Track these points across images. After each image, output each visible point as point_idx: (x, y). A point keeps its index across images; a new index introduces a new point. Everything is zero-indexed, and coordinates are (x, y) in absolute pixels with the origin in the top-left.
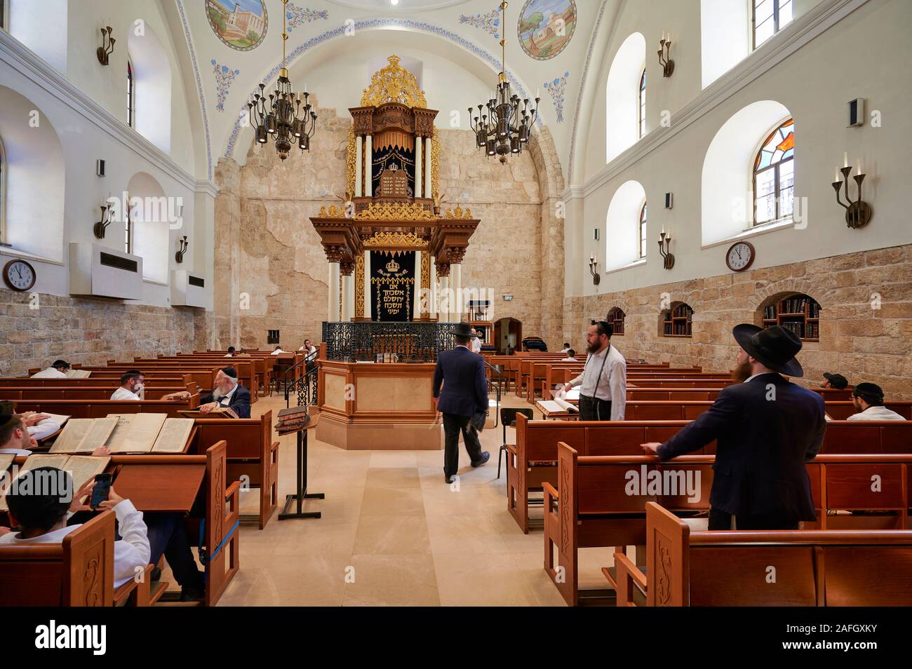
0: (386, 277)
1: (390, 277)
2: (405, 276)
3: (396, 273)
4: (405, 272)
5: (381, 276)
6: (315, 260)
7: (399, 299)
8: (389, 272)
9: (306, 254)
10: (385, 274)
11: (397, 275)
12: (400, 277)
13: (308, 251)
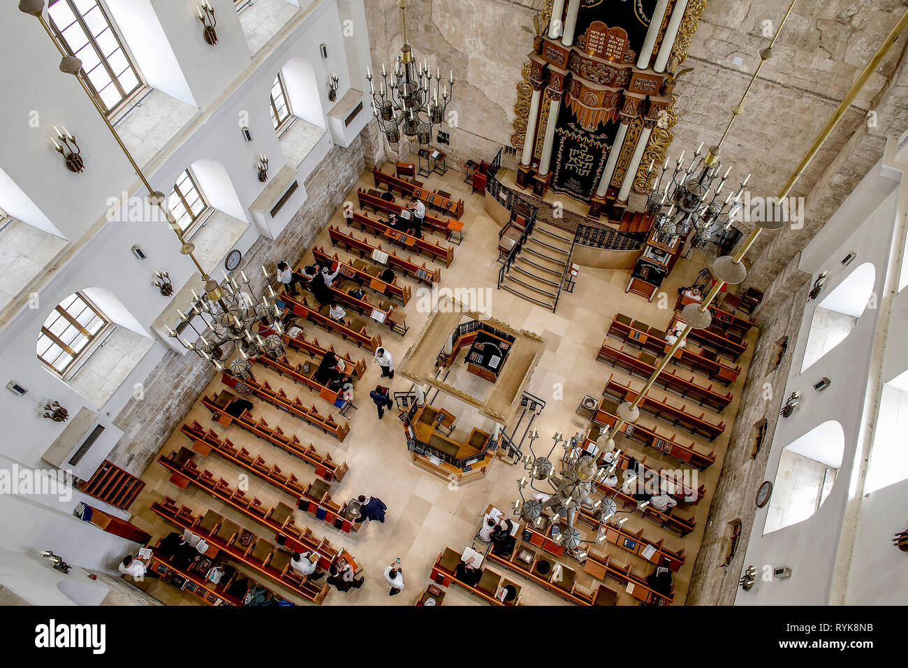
0: (577, 134)
1: (583, 136)
2: (602, 141)
3: (592, 133)
4: (603, 136)
5: (571, 130)
6: (492, 78)
7: (589, 166)
8: (583, 130)
9: (481, 68)
10: (576, 130)
11: (592, 136)
12: (596, 140)
13: (484, 65)
